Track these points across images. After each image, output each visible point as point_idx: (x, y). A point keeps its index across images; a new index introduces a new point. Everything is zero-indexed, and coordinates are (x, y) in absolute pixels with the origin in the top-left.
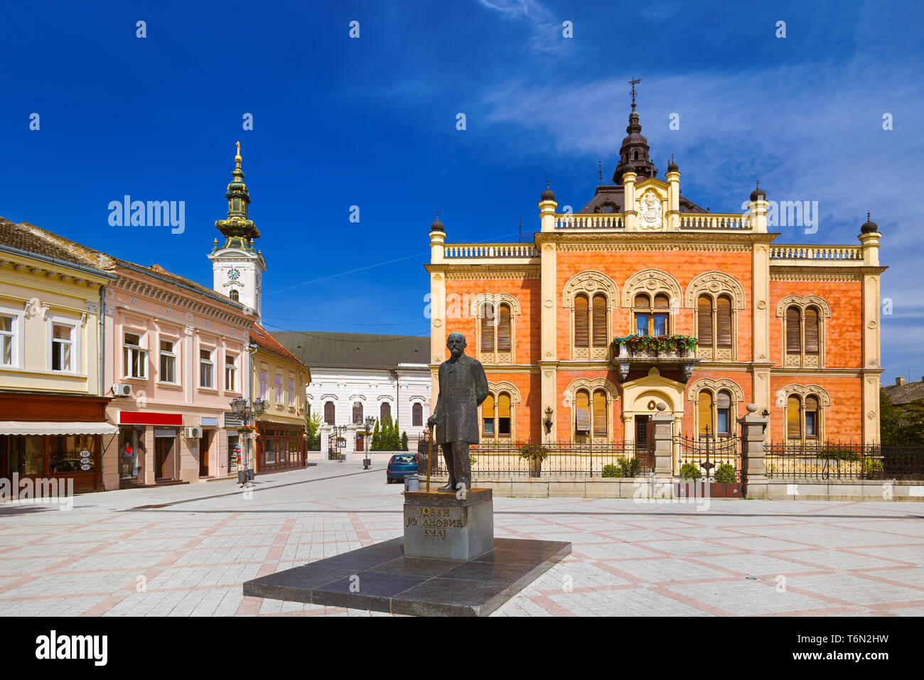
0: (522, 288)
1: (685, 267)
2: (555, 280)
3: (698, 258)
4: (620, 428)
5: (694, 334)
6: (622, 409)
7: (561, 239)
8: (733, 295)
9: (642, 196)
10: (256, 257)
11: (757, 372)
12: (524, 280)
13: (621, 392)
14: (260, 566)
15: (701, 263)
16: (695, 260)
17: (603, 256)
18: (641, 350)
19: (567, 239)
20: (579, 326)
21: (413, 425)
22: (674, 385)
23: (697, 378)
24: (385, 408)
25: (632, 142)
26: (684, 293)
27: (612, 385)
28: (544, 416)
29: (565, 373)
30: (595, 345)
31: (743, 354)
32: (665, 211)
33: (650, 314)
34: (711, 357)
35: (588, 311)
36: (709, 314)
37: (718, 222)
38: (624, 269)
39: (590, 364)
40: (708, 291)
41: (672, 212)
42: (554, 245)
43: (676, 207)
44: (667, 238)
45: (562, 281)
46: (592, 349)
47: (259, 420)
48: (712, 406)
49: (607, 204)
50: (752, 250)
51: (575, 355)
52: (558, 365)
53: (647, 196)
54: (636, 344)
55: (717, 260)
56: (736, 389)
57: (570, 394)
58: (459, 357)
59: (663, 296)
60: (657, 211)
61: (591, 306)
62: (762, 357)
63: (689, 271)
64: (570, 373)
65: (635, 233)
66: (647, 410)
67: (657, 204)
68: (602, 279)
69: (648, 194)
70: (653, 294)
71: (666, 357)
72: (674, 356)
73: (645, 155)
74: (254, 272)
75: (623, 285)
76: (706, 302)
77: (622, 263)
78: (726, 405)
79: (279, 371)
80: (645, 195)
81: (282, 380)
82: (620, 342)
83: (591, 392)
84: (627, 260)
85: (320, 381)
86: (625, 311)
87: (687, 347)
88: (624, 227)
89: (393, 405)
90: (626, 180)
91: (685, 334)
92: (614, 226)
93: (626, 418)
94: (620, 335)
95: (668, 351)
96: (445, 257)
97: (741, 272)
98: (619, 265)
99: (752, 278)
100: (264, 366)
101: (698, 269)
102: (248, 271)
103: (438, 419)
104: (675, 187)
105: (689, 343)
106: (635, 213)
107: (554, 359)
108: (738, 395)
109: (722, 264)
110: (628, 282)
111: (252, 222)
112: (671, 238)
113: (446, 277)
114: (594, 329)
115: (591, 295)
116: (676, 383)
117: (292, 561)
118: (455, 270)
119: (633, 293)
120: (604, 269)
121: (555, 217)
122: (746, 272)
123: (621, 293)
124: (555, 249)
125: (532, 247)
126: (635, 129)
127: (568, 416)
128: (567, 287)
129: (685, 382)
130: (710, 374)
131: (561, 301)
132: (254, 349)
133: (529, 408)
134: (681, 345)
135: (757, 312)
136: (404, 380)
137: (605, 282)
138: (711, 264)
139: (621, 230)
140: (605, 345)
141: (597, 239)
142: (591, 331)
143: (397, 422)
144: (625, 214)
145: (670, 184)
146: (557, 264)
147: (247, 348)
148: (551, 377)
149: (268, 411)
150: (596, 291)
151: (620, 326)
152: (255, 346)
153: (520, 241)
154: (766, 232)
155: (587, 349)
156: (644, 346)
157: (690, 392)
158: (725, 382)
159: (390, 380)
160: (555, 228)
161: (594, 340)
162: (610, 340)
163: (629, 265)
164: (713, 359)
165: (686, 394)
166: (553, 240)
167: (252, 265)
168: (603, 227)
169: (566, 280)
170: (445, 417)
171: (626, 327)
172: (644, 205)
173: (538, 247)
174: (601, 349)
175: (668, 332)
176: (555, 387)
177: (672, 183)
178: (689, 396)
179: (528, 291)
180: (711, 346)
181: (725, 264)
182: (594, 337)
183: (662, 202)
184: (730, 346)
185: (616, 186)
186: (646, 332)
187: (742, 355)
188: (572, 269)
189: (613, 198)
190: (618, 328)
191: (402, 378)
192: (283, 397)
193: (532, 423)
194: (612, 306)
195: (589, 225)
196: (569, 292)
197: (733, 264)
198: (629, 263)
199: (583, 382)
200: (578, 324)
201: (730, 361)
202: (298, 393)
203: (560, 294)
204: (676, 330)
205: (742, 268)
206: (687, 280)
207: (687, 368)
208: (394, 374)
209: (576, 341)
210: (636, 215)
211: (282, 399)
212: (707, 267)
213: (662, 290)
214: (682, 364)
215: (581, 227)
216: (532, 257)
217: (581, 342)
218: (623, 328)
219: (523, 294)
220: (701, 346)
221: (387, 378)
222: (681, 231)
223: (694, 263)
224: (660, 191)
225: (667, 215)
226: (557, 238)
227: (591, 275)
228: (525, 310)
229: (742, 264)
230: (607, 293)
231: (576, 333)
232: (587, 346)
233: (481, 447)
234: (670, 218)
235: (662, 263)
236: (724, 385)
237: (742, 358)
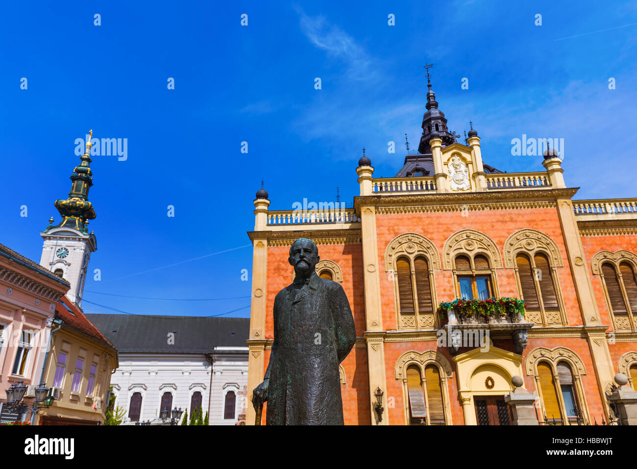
0: (344, 253)
1: (499, 226)
2: (376, 244)
3: (508, 216)
4: (459, 413)
5: (520, 298)
6: (458, 388)
7: (379, 202)
8: (548, 252)
9: (449, 160)
10: (87, 237)
11: (592, 337)
12: (345, 246)
13: (454, 367)
15: (512, 220)
16: (507, 218)
17: (420, 218)
18: (470, 316)
19: (385, 202)
20: (404, 291)
21: (225, 418)
22: (510, 357)
23: (532, 347)
24: (197, 398)
25: (432, 116)
26: (502, 253)
27: (444, 360)
28: (373, 399)
29: (393, 346)
30: (421, 313)
31: (573, 316)
32: (471, 173)
33: (471, 276)
34: (541, 322)
35: (411, 275)
36: (529, 274)
37: (520, 181)
38: (441, 230)
39: (418, 334)
40: (524, 250)
41: (478, 174)
42: (373, 208)
43: (481, 169)
44: (477, 199)
45: (383, 244)
46: (419, 317)
47: (45, 414)
48: (554, 381)
49: (417, 170)
50: (557, 206)
51: (402, 324)
52: (384, 335)
53: (453, 160)
54: (464, 309)
55: (526, 218)
56: (575, 359)
57: (401, 369)
59: (481, 257)
60: (465, 173)
61: (413, 269)
62: (593, 320)
63: (503, 230)
64: (398, 345)
65: (447, 194)
66: (485, 389)
67: (463, 167)
68: (421, 240)
69: (454, 158)
70: (472, 255)
71: (497, 323)
72: (504, 323)
73: (444, 127)
74: (83, 251)
75: (442, 246)
76: (524, 261)
77: (439, 224)
78: (568, 380)
79: (83, 353)
80: (451, 160)
81: (83, 365)
82: (447, 307)
83: (423, 367)
84: (442, 221)
85: (130, 368)
86: (448, 274)
87: (516, 311)
88: (437, 189)
89: (205, 395)
90: (433, 146)
91: (511, 296)
92: (427, 189)
93: (464, 400)
94: (446, 300)
95: (498, 316)
96: (268, 225)
97: (550, 228)
98: (436, 226)
99: (563, 234)
100: (66, 347)
101: (510, 227)
102: (78, 250)
103: (270, 390)
104: (477, 150)
105: (517, 305)
106: (445, 176)
107: (380, 329)
108: (579, 367)
109: (532, 221)
110: (446, 243)
111: (90, 203)
112: (481, 199)
113: (269, 244)
114: (418, 294)
115: (412, 257)
116: (511, 354)
118: (278, 238)
119: (453, 254)
120: (422, 231)
121: (372, 182)
122: (555, 228)
123: (441, 255)
124: (374, 212)
125: (352, 213)
126: (433, 105)
127: (400, 399)
128: (388, 250)
129: (520, 352)
130: (545, 342)
131: (383, 265)
132: (57, 325)
133: (355, 389)
134: (510, 308)
135: (576, 269)
136: (220, 365)
137: (424, 244)
138: (521, 222)
139: (435, 192)
140: (431, 312)
141: (413, 201)
142: (416, 302)
143: (207, 415)
144: (436, 177)
145: (472, 148)
146: (377, 227)
147: (50, 324)
148: (379, 351)
149: (59, 403)
150: (416, 253)
151: (444, 290)
152: (60, 322)
154: (565, 187)
155: (413, 317)
156: (473, 310)
157: (528, 366)
158: (562, 352)
159: (205, 365)
160: (373, 192)
161: (420, 307)
162: (437, 306)
163: (445, 226)
164: (543, 324)
165: (524, 368)
166: (371, 204)
167: (82, 245)
168: (417, 190)
169: (387, 243)
170: (285, 384)
171: (450, 291)
172: (452, 168)
173: (357, 212)
174: (427, 316)
175: (493, 295)
176: (384, 362)
177: (475, 147)
178: (528, 370)
179: (350, 257)
180: (538, 309)
181: (534, 221)
182: (419, 303)
183: (467, 165)
184: (557, 309)
185: (421, 155)
186: (471, 294)
187: (572, 319)
188: (391, 231)
189: (423, 165)
190: (443, 293)
191: (217, 363)
192: (80, 385)
193: (360, 409)
194: (434, 270)
195: (404, 188)
196: (390, 256)
197: (542, 220)
198: (445, 224)
199: (413, 355)
200: (402, 289)
201: (561, 326)
202: (100, 381)
203: (382, 258)
204: (501, 292)
205: (551, 224)
206: (502, 239)
207: (521, 336)
208: (209, 359)
209: (402, 308)
210: (446, 178)
211: (79, 389)
212: (519, 225)
213: (480, 250)
214: (515, 331)
215: (397, 191)
216: (352, 222)
217: (407, 309)
218: (448, 292)
219: (345, 260)
220: (529, 309)
221: (201, 363)
222: (488, 191)
223: (506, 222)
224: (464, 155)
225: (474, 177)
226: (376, 201)
227: (410, 238)
228: (347, 276)
229: (550, 220)
230: (428, 255)
231: (401, 299)
232: (413, 313)
234: (477, 179)
235: (476, 223)
236: (561, 355)
237: (573, 321)
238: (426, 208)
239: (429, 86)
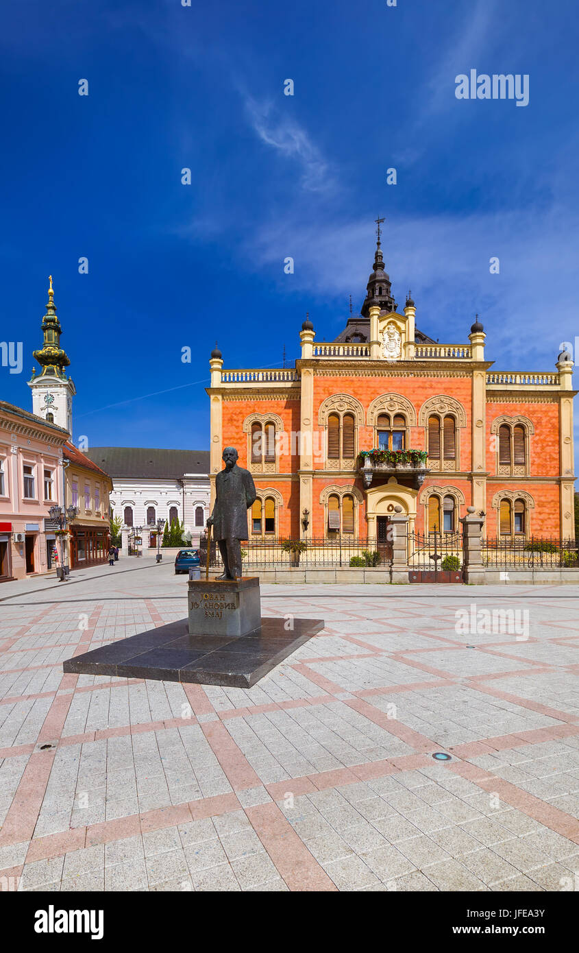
0: (285, 408)
1: (419, 391)
2: (312, 401)
3: (429, 383)
4: (364, 527)
5: (425, 449)
6: (366, 511)
7: (318, 365)
8: (457, 415)
9: (384, 328)
10: (67, 383)
11: (475, 480)
12: (287, 401)
13: (365, 497)
14: (76, 646)
15: (431, 387)
16: (427, 385)
17: (352, 381)
18: (382, 462)
19: (323, 365)
20: (332, 441)
21: (196, 525)
22: (409, 491)
23: (428, 485)
24: (173, 511)
25: (378, 278)
26: (418, 414)
27: (358, 492)
28: (302, 516)
29: (319, 481)
30: (344, 458)
31: (465, 465)
32: (403, 342)
33: (390, 431)
34: (439, 468)
35: (339, 428)
36: (437, 432)
37: (445, 352)
38: (369, 393)
39: (340, 473)
40: (437, 412)
41: (409, 343)
42: (311, 370)
43: (412, 339)
44: (404, 366)
45: (318, 402)
46: (342, 461)
47: (72, 524)
48: (439, 509)
49: (356, 335)
50: (472, 376)
51: (328, 465)
52: (314, 473)
53: (388, 329)
54: (378, 456)
55: (444, 386)
56: (458, 494)
57: (324, 497)
58: (232, 467)
59: (400, 416)
60: (397, 342)
61: (342, 424)
62: (480, 467)
63: (422, 395)
64: (324, 481)
65: (378, 361)
66: (387, 512)
67: (397, 336)
68: (351, 400)
69: (389, 326)
70: (392, 415)
71: (402, 468)
72: (409, 468)
73: (388, 291)
74: (65, 396)
75: (368, 406)
76: (435, 421)
77: (368, 387)
78: (450, 508)
79: (88, 482)
80: (387, 328)
81: (90, 490)
82: (365, 455)
83: (341, 496)
84: (371, 384)
85: (120, 489)
86: (370, 429)
87: (419, 460)
88: (370, 355)
89: (180, 509)
90: (371, 314)
91: (418, 449)
92: (362, 354)
93: (370, 518)
94: (365, 449)
95: (404, 463)
96: (222, 382)
97: (462, 395)
98: (365, 389)
99: (472, 401)
100: (76, 478)
101: (428, 393)
102: (61, 396)
103: (214, 520)
104: (412, 320)
105: (421, 456)
106: (379, 344)
107: (311, 469)
108: (461, 499)
109: (448, 388)
110: (372, 404)
111: (63, 351)
112: (408, 366)
113: (223, 398)
114: (344, 444)
115: (342, 414)
116: (411, 489)
117: (101, 641)
118: (231, 393)
119: (376, 413)
120: (352, 392)
121: (313, 345)
122: (467, 395)
123: (366, 413)
124: (312, 374)
125: (294, 372)
126: (380, 266)
127: (321, 517)
128: (322, 407)
129: (418, 489)
130: (438, 482)
131: (317, 419)
132: (67, 463)
133: (289, 510)
134: (415, 458)
135: (475, 429)
136: (189, 488)
137: (353, 404)
138: (438, 388)
139: (368, 359)
140: (353, 458)
141: (347, 366)
142: (342, 446)
143: (183, 524)
144: (370, 344)
145: (407, 317)
146: (314, 387)
147: (61, 463)
148: (308, 485)
150: (346, 411)
151: (365, 441)
153: (284, 367)
154: (483, 361)
155: (338, 461)
156: (385, 458)
157: (422, 497)
158: (450, 489)
159: (177, 487)
160: (313, 355)
161: (344, 453)
162: (357, 453)
163: (373, 389)
164: (440, 469)
165: (418, 499)
166: (311, 366)
167: (64, 390)
168: (353, 355)
169: (322, 401)
170: (220, 518)
171: (370, 442)
172: (386, 336)
173: (298, 372)
174: (349, 460)
175: (405, 447)
176: (311, 492)
177: (409, 317)
178: (421, 500)
179: (290, 411)
180: (439, 458)
181: (451, 388)
182: (344, 451)
183: (401, 334)
184: (454, 459)
185: (364, 318)
186: (387, 446)
187: (463, 466)
188: (326, 392)
189: (361, 329)
190: (364, 443)
191: (187, 486)
192: (91, 504)
193: (292, 522)
194: (359, 424)
195: (341, 353)
196: (324, 412)
197: (457, 388)
198: (374, 387)
199: (334, 488)
200: (331, 439)
201: (454, 471)
202: (103, 500)
203: (316, 414)
204: (411, 445)
205: (464, 392)
206: (420, 403)
207: (419, 478)
208: (181, 483)
209: (329, 453)
210: (380, 345)
211: (90, 506)
212: (437, 391)
213: (400, 411)
214: (415, 474)
215: (334, 355)
216: (294, 381)
217: (333, 454)
218: (368, 443)
219: (286, 413)
220: (431, 458)
221: (175, 486)
222: (415, 359)
223: (426, 388)
224: (399, 324)
225: (405, 346)
226: (314, 364)
227: (342, 398)
228: (287, 427)
229: (464, 388)
230: (355, 413)
231: (329, 447)
232: (338, 458)
233: (250, 543)
234: (407, 348)
235: (400, 388)
236: (449, 491)
237: (463, 468)
238: (358, 372)
239: (379, 244)
